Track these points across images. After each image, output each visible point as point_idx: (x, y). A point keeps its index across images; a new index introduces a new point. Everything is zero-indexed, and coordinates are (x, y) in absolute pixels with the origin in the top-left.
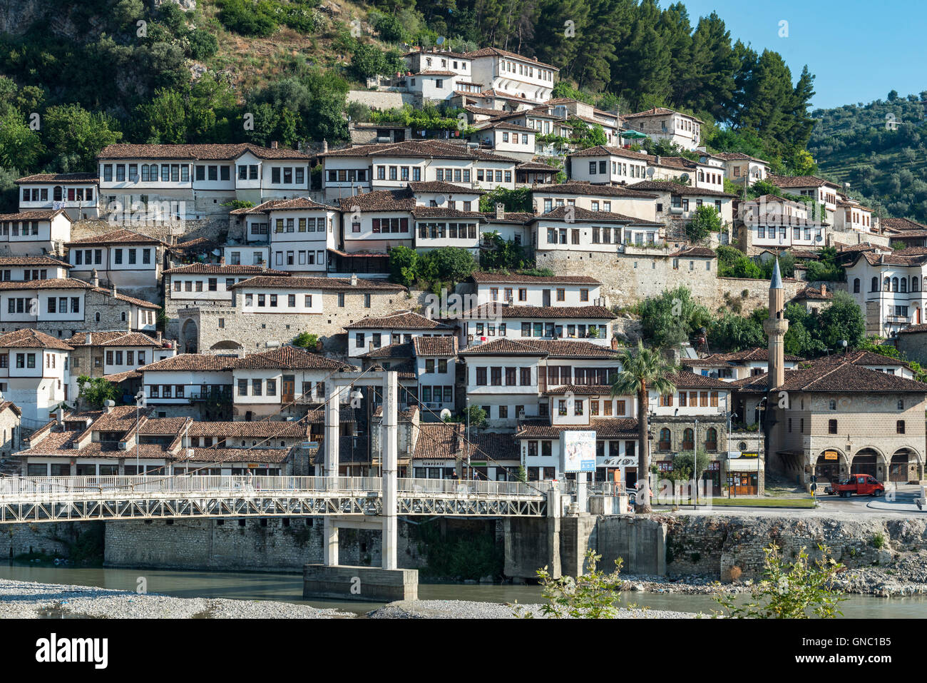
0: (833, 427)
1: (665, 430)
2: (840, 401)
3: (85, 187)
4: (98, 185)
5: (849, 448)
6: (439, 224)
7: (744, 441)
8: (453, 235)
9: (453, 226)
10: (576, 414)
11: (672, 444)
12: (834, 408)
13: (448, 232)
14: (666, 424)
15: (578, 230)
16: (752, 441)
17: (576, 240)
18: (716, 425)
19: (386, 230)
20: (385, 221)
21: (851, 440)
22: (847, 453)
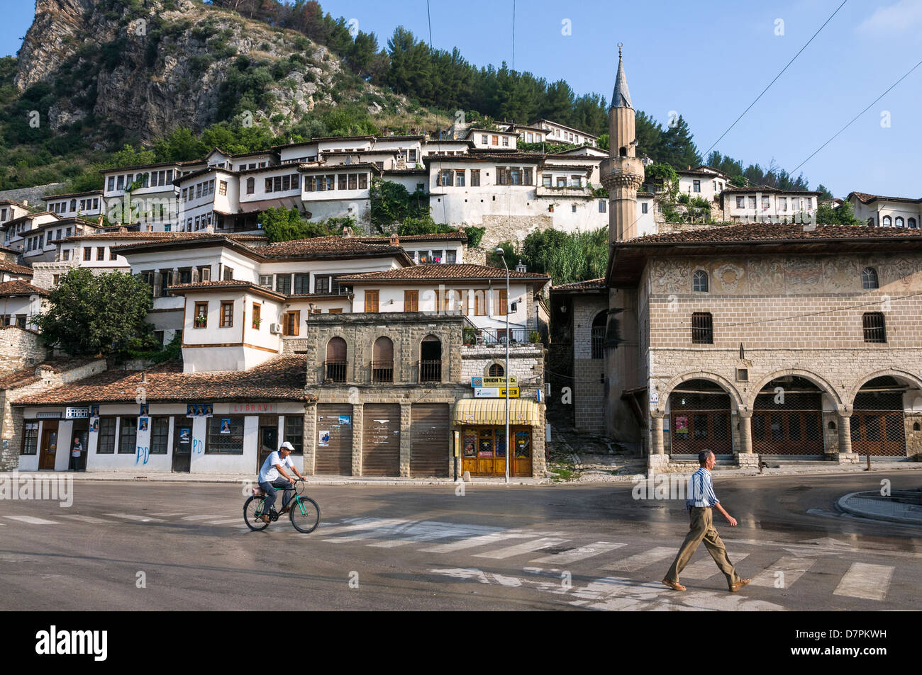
0: (703, 329)
1: (337, 339)
2: (717, 273)
3: (92, 198)
4: (103, 195)
5: (743, 375)
6: (328, 176)
7: (501, 362)
8: (342, 187)
9: (342, 178)
10: (222, 325)
11: (349, 369)
12: (705, 289)
13: (336, 185)
14: (339, 331)
15: (478, 171)
16: (516, 361)
17: (476, 181)
18: (440, 329)
19: (278, 189)
20: (278, 179)
21: (747, 356)
22: (740, 386)
